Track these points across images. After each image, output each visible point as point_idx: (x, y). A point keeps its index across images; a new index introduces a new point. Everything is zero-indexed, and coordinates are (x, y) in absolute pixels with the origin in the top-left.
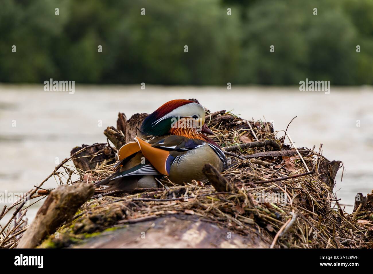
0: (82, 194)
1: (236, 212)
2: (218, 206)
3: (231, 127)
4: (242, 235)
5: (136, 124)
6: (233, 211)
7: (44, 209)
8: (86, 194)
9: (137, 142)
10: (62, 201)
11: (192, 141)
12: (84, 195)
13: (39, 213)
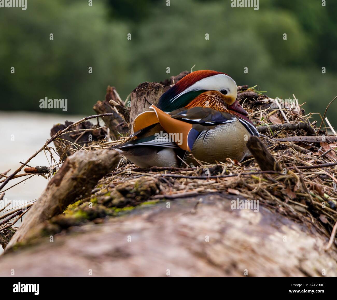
0: (105, 163)
1: (287, 196)
2: (265, 187)
3: (255, 105)
4: (298, 222)
5: (144, 95)
6: (283, 195)
7: (57, 180)
8: (110, 163)
9: (155, 112)
10: (80, 170)
11: (221, 115)
12: (108, 164)
13: (50, 184)
